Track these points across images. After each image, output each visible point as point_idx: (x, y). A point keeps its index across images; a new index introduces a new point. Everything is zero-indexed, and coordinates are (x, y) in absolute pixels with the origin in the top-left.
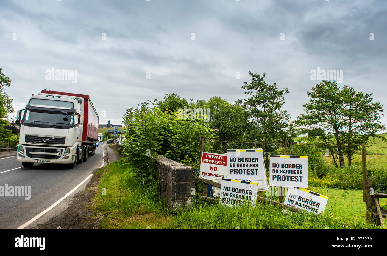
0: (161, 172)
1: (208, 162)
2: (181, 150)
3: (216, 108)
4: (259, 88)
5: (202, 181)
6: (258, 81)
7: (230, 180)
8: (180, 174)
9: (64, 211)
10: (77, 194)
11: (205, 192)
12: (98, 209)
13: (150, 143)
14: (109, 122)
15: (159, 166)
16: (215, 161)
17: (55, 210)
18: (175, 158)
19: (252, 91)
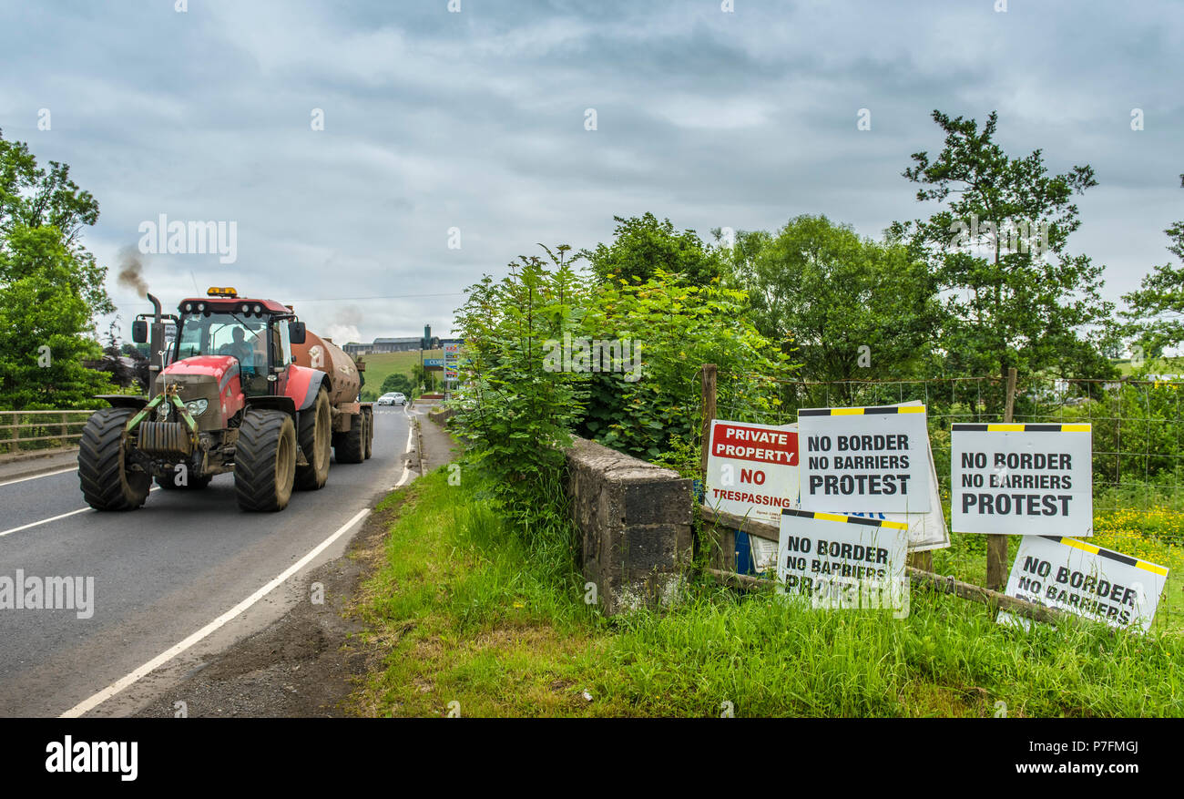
0: (580, 492)
1: (733, 454)
2: (661, 420)
3: (812, 260)
4: (972, 173)
5: (713, 519)
6: (967, 146)
7: (811, 515)
8: (639, 498)
9: (277, 618)
10: (318, 569)
11: (727, 558)
12: (380, 615)
13: (546, 396)
14: (428, 329)
15: (575, 474)
16: (758, 450)
17: (250, 616)
18: (639, 450)
19: (947, 186)
